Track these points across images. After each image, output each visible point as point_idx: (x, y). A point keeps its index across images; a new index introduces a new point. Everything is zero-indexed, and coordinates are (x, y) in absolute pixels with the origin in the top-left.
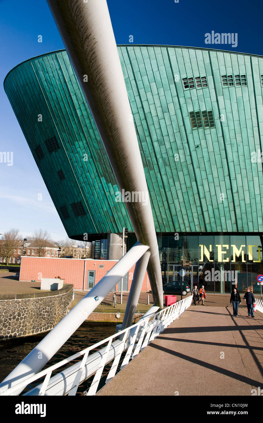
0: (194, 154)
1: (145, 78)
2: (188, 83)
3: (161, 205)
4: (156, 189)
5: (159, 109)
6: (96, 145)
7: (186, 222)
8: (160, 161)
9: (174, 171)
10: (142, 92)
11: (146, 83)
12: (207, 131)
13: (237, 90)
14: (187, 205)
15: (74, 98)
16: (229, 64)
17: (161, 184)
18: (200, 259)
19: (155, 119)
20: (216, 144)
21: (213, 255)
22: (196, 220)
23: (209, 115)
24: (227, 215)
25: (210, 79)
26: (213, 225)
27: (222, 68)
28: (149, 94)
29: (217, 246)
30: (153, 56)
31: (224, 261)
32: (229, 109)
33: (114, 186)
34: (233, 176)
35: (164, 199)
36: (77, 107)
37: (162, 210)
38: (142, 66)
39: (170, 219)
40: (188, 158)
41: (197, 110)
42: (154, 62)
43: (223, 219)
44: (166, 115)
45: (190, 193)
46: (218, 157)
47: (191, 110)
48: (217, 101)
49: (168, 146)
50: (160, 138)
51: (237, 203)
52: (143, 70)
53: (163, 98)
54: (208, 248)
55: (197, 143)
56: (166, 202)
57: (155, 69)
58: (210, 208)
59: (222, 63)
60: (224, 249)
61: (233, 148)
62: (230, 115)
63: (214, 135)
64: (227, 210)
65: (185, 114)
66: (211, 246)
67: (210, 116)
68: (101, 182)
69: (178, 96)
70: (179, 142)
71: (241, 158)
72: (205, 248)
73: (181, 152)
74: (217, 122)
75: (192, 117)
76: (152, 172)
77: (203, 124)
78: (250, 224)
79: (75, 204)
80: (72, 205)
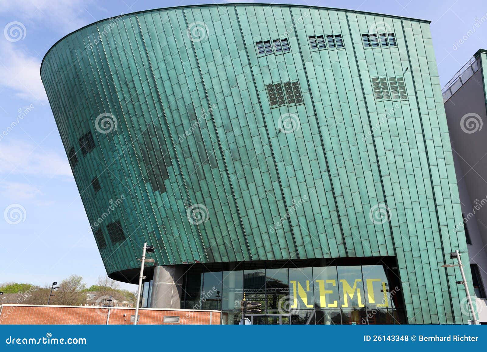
0: (274, 141)
1: (206, 45)
2: (263, 47)
3: (228, 219)
4: (221, 195)
5: (225, 83)
6: (139, 137)
7: (267, 244)
8: (227, 153)
9: (247, 167)
10: (202, 62)
11: (208, 51)
12: (293, 110)
13: (331, 54)
14: (268, 217)
15: (114, 77)
16: (317, 23)
17: (227, 187)
19: (220, 97)
20: (306, 126)
22: (282, 241)
24: (329, 230)
25: (293, 41)
26: (309, 248)
27: (309, 26)
28: (211, 65)
29: (317, 281)
30: (216, 18)
31: (330, 306)
32: (321, 78)
33: (162, 194)
34: (333, 171)
35: (233, 210)
36: (118, 88)
39: (242, 240)
40: (267, 147)
41: (276, 81)
42: (218, 24)
43: (323, 237)
44: (235, 90)
45: (271, 199)
46: (310, 146)
47: (268, 81)
48: (305, 68)
49: (237, 132)
50: (226, 122)
51: (342, 212)
53: (230, 68)
54: (304, 286)
56: (236, 214)
57: (220, 33)
58: (302, 220)
59: (308, 22)
60: (329, 287)
61: (331, 132)
62: (323, 87)
63: (302, 114)
64: (328, 222)
65: (260, 87)
66: (308, 283)
67: (295, 88)
69: (250, 64)
71: (344, 144)
72: (300, 286)
73: (256, 139)
74: (306, 96)
75: (269, 90)
76: (214, 171)
77: (286, 100)
78: (366, 244)
79: (111, 225)
80: (108, 225)
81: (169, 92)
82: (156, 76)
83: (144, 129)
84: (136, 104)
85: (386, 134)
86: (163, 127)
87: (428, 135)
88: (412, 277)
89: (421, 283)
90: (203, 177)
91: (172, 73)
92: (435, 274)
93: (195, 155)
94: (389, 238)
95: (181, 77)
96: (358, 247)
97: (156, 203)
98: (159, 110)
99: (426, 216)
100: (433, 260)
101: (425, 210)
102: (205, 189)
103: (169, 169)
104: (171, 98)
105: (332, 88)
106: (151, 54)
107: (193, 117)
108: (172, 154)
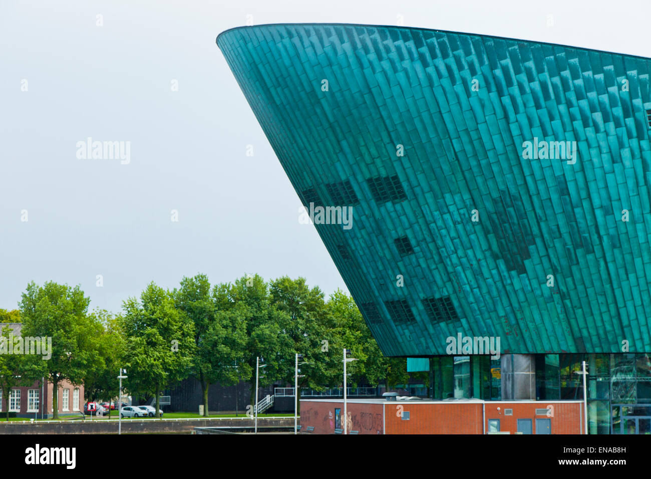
3: (604, 309)
4: (597, 284)
5: (606, 157)
7: (646, 337)
8: (605, 239)
9: (628, 257)
17: (604, 276)
19: (599, 172)
33: (521, 276)
35: (610, 300)
37: (606, 317)
44: (618, 167)
53: (613, 139)
56: (614, 305)
68: (497, 269)
76: (590, 257)
79: (433, 300)
80: (426, 300)
83: (495, 195)
84: (483, 162)
86: (524, 197)
90: (575, 262)
97: (512, 285)
102: (577, 276)
103: (532, 248)
107: (564, 191)
108: (535, 230)
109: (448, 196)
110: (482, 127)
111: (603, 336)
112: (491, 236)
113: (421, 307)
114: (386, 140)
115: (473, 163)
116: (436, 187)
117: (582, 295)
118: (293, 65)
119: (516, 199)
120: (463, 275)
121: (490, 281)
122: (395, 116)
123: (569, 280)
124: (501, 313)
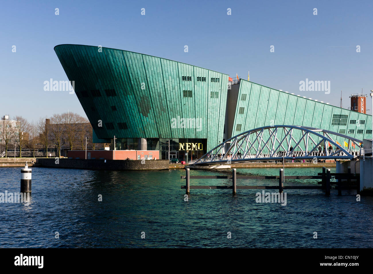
0: (183, 107)
1: (167, 74)
2: (184, 78)
3: (167, 127)
5: (171, 88)
6: (139, 98)
7: (177, 134)
8: (169, 109)
9: (174, 114)
10: (165, 79)
12: (189, 99)
13: (202, 83)
15: (130, 75)
16: (200, 73)
17: (168, 118)
18: (179, 149)
19: (169, 92)
20: (192, 104)
21: (185, 147)
22: (181, 134)
23: (190, 92)
24: (193, 132)
25: (192, 78)
26: (187, 136)
27: (198, 74)
28: (168, 81)
29: (186, 143)
30: (171, 65)
31: (189, 150)
32: (198, 90)
33: (146, 118)
36: (132, 79)
37: (167, 129)
38: (166, 68)
39: (170, 133)
40: (181, 109)
41: (186, 90)
42: (171, 67)
43: (191, 133)
44: (174, 91)
46: (192, 109)
47: (184, 89)
48: (194, 87)
49: (173, 103)
50: (170, 99)
52: (166, 70)
53: (173, 83)
55: (185, 103)
57: (172, 71)
59: (198, 72)
60: (189, 145)
61: (198, 105)
62: (198, 93)
63: (191, 100)
65: (181, 91)
66: (184, 144)
68: (140, 115)
69: (179, 83)
70: (177, 102)
71: (200, 110)
72: (182, 144)
73: (178, 106)
74: (193, 95)
75: (184, 92)
76: (165, 113)
77: (188, 96)
78: (201, 135)
79: (121, 123)
80: (119, 123)
81: (152, 86)
82: (149, 80)
83: (142, 96)
85: (211, 108)
86: (149, 97)
87: (221, 109)
88: (210, 144)
89: (211, 145)
90: (161, 114)
91: (154, 80)
92: (215, 143)
93: (159, 108)
94: (206, 134)
95: (157, 83)
96: (199, 136)
97: (144, 120)
98: (148, 92)
99: (216, 129)
100: (215, 140)
101: (216, 128)
102: (161, 118)
103: (150, 110)
104: (153, 89)
105: (200, 94)
106: (147, 71)
107: (160, 96)
108: (152, 106)
109: (128, 96)
110: (140, 78)
111: (166, 134)
112: (139, 107)
113: (116, 125)
114: (112, 80)
115: (137, 87)
116: (125, 93)
117: (162, 123)
118: (86, 57)
119: (147, 97)
120: (130, 117)
121: (138, 119)
122: (116, 73)
123: (159, 119)
124: (140, 127)
